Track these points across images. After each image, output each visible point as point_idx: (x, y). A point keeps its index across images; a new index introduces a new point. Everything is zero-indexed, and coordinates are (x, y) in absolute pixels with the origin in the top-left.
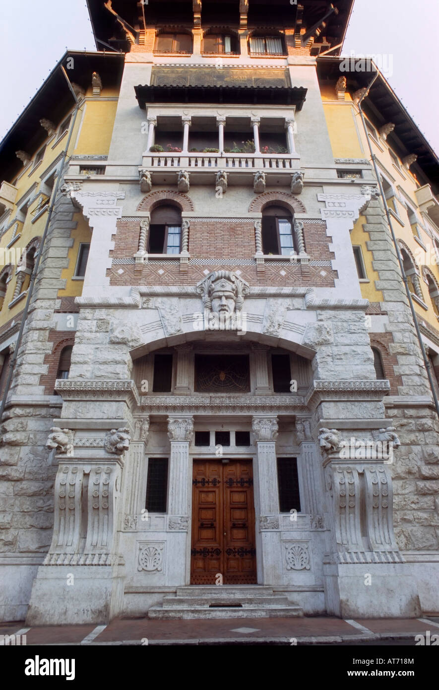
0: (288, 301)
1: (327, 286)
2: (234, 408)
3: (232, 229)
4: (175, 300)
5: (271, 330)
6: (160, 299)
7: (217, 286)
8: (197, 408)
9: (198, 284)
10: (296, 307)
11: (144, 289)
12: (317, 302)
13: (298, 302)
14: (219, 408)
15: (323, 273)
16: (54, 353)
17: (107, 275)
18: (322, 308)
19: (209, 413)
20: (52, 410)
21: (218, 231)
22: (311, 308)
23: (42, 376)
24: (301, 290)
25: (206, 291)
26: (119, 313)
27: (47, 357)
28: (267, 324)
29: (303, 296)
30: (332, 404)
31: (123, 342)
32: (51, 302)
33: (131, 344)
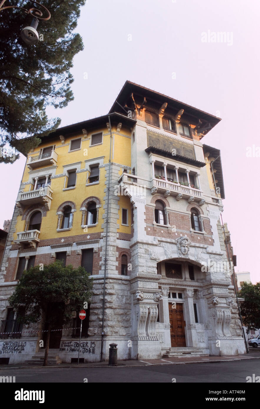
0: (201, 249)
1: (211, 245)
2: (181, 285)
3: (182, 217)
4: (168, 244)
5: (198, 260)
6: (164, 243)
7: (183, 242)
8: (170, 284)
9: (176, 239)
10: (204, 252)
11: (159, 239)
12: (210, 251)
13: (204, 250)
14: (177, 285)
15: (210, 240)
16: (119, 257)
17: (145, 230)
18: (211, 253)
19: (174, 286)
20: (123, 281)
21: (178, 217)
22: (208, 253)
23: (116, 266)
24: (206, 246)
25: (179, 243)
26: (151, 247)
27: (117, 258)
28: (197, 258)
29: (206, 248)
30: (215, 288)
31: (155, 260)
32: (115, 234)
33: (157, 260)
